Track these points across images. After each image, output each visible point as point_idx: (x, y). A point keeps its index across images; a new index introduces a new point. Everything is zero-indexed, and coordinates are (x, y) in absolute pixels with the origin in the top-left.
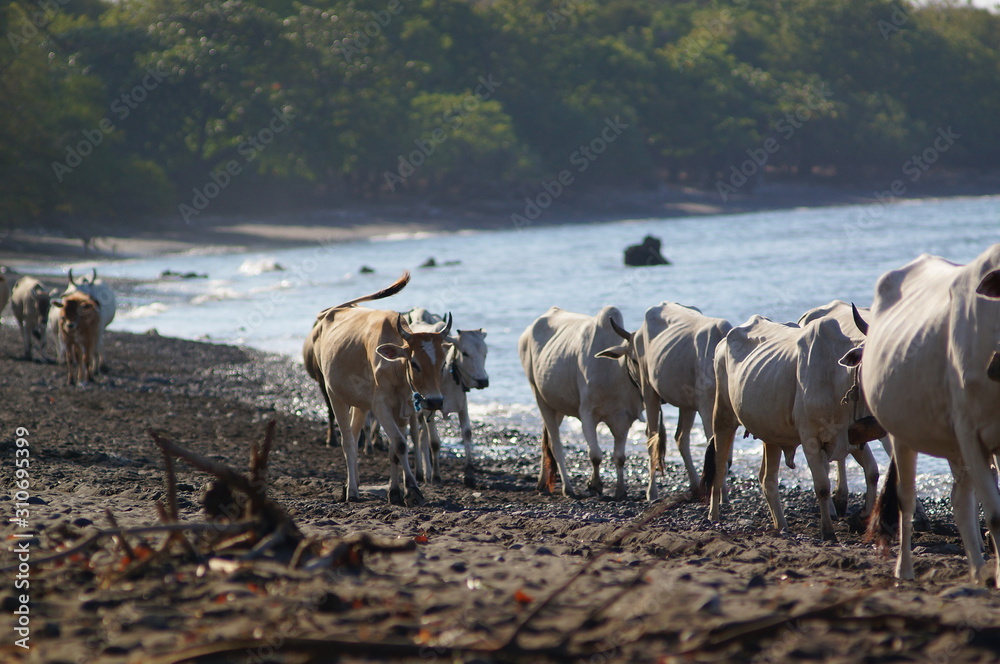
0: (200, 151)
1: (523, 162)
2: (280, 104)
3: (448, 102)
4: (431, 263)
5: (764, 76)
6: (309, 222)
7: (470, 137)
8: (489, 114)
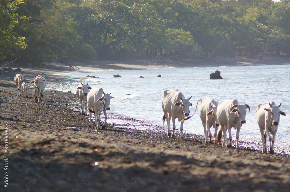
0: (105, 42)
1: (196, 49)
2: (128, 30)
3: (176, 31)
4: (160, 76)
5: (266, 27)
6: (135, 64)
7: (181, 41)
8: (187, 35)
